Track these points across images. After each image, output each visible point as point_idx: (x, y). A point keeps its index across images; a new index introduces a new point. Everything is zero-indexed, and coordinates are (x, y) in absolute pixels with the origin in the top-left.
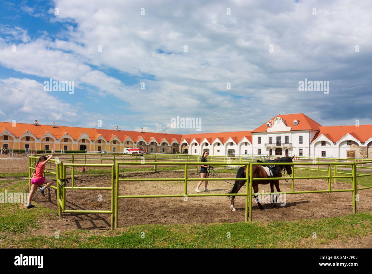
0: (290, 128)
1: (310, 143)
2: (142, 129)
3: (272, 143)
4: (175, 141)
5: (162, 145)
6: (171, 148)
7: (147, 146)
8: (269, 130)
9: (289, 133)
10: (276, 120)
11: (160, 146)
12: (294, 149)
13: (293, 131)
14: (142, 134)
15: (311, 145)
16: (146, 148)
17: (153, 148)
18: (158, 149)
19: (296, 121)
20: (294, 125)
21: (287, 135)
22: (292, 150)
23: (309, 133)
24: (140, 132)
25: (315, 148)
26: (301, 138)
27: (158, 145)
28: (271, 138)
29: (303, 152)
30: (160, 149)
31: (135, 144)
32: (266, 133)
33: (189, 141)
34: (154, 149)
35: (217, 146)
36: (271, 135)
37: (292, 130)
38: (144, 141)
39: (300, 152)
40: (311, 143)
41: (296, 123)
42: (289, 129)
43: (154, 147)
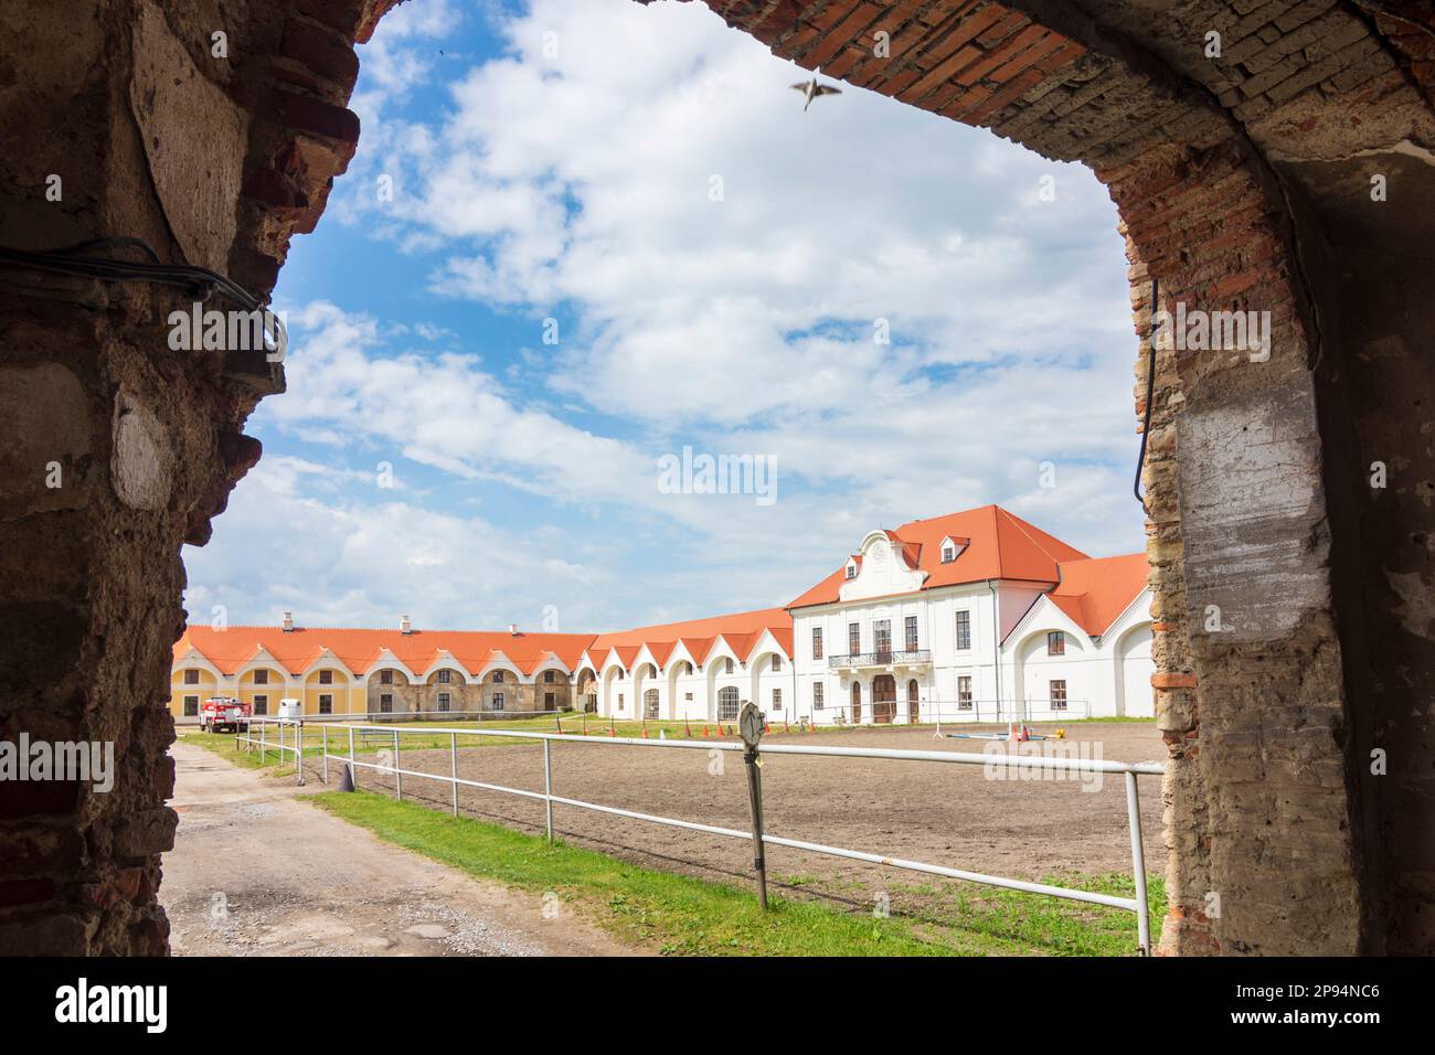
0: (919, 576)
1: (999, 644)
2: (406, 617)
3: (859, 655)
4: (552, 662)
5: (490, 681)
6: (533, 693)
7: (418, 686)
8: (847, 592)
9: (915, 600)
10: (867, 548)
11: (479, 686)
12: (938, 674)
13: (932, 593)
14: (406, 637)
15: (1002, 652)
16: (412, 697)
17: (445, 698)
18: (469, 699)
19: (949, 544)
20: (943, 560)
21: (910, 609)
22: (932, 683)
23: (992, 595)
24: (395, 632)
25: (1026, 667)
26: (963, 618)
27: (469, 680)
28: (854, 631)
29: (974, 688)
30: (478, 697)
31: (358, 682)
32: (835, 606)
33: (600, 658)
34: (454, 699)
35: (683, 674)
36: (853, 616)
37: (927, 585)
38: (400, 666)
39: (963, 690)
40: (1002, 644)
41: (950, 550)
42: (914, 580)
43: (451, 689)
